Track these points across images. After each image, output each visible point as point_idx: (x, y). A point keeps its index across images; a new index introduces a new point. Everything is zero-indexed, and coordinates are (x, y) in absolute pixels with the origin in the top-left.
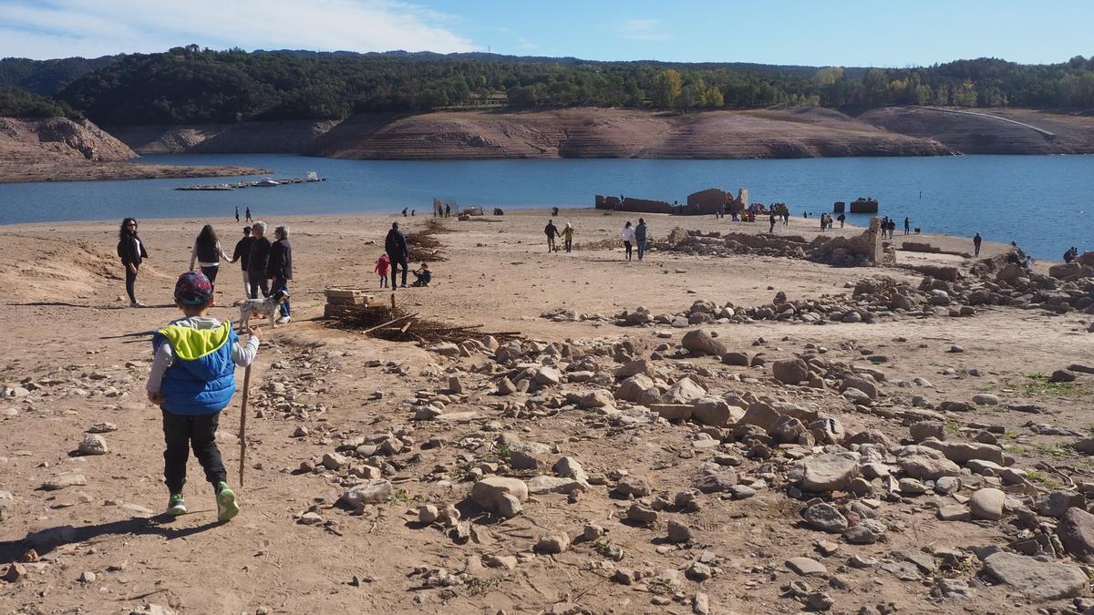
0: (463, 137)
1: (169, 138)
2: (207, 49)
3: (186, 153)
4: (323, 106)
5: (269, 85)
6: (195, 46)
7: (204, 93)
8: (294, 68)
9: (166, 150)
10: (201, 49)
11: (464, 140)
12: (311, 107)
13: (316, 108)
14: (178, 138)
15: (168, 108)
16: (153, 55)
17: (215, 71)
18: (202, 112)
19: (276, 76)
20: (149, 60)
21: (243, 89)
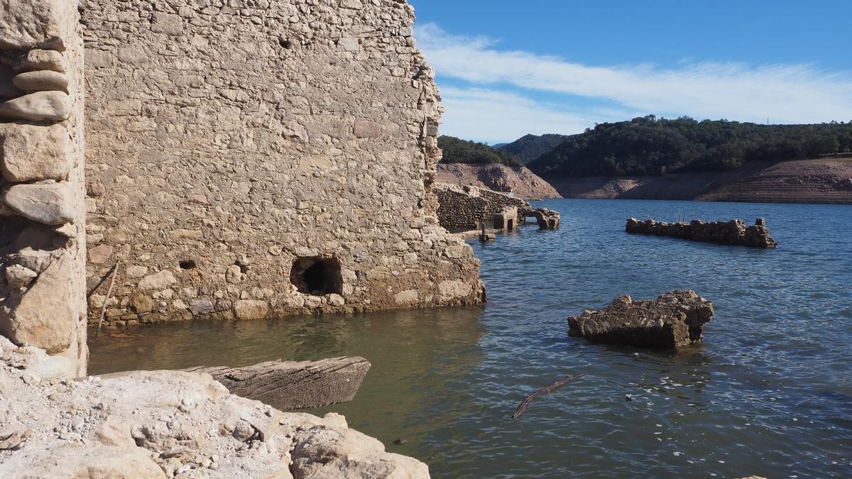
0: (829, 180)
1: (610, 187)
2: (662, 118)
3: (618, 198)
4: (734, 159)
5: (702, 144)
6: (652, 116)
7: (645, 152)
8: (727, 130)
9: (605, 196)
10: (657, 118)
11: (829, 182)
12: (723, 160)
13: (728, 161)
14: (617, 187)
15: (614, 164)
16: (617, 123)
17: (657, 134)
18: (640, 166)
19: (709, 136)
20: (614, 127)
21: (677, 147)
